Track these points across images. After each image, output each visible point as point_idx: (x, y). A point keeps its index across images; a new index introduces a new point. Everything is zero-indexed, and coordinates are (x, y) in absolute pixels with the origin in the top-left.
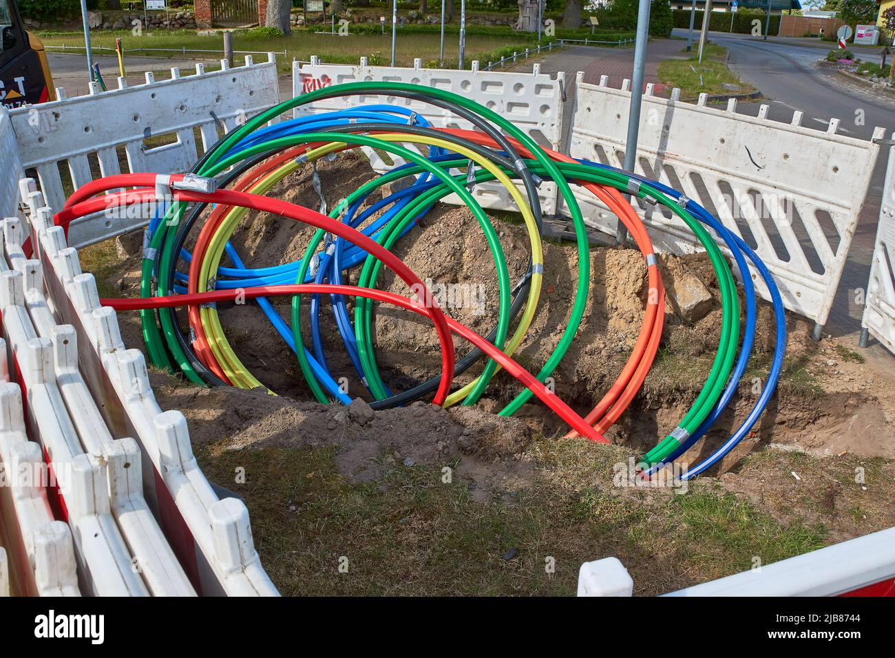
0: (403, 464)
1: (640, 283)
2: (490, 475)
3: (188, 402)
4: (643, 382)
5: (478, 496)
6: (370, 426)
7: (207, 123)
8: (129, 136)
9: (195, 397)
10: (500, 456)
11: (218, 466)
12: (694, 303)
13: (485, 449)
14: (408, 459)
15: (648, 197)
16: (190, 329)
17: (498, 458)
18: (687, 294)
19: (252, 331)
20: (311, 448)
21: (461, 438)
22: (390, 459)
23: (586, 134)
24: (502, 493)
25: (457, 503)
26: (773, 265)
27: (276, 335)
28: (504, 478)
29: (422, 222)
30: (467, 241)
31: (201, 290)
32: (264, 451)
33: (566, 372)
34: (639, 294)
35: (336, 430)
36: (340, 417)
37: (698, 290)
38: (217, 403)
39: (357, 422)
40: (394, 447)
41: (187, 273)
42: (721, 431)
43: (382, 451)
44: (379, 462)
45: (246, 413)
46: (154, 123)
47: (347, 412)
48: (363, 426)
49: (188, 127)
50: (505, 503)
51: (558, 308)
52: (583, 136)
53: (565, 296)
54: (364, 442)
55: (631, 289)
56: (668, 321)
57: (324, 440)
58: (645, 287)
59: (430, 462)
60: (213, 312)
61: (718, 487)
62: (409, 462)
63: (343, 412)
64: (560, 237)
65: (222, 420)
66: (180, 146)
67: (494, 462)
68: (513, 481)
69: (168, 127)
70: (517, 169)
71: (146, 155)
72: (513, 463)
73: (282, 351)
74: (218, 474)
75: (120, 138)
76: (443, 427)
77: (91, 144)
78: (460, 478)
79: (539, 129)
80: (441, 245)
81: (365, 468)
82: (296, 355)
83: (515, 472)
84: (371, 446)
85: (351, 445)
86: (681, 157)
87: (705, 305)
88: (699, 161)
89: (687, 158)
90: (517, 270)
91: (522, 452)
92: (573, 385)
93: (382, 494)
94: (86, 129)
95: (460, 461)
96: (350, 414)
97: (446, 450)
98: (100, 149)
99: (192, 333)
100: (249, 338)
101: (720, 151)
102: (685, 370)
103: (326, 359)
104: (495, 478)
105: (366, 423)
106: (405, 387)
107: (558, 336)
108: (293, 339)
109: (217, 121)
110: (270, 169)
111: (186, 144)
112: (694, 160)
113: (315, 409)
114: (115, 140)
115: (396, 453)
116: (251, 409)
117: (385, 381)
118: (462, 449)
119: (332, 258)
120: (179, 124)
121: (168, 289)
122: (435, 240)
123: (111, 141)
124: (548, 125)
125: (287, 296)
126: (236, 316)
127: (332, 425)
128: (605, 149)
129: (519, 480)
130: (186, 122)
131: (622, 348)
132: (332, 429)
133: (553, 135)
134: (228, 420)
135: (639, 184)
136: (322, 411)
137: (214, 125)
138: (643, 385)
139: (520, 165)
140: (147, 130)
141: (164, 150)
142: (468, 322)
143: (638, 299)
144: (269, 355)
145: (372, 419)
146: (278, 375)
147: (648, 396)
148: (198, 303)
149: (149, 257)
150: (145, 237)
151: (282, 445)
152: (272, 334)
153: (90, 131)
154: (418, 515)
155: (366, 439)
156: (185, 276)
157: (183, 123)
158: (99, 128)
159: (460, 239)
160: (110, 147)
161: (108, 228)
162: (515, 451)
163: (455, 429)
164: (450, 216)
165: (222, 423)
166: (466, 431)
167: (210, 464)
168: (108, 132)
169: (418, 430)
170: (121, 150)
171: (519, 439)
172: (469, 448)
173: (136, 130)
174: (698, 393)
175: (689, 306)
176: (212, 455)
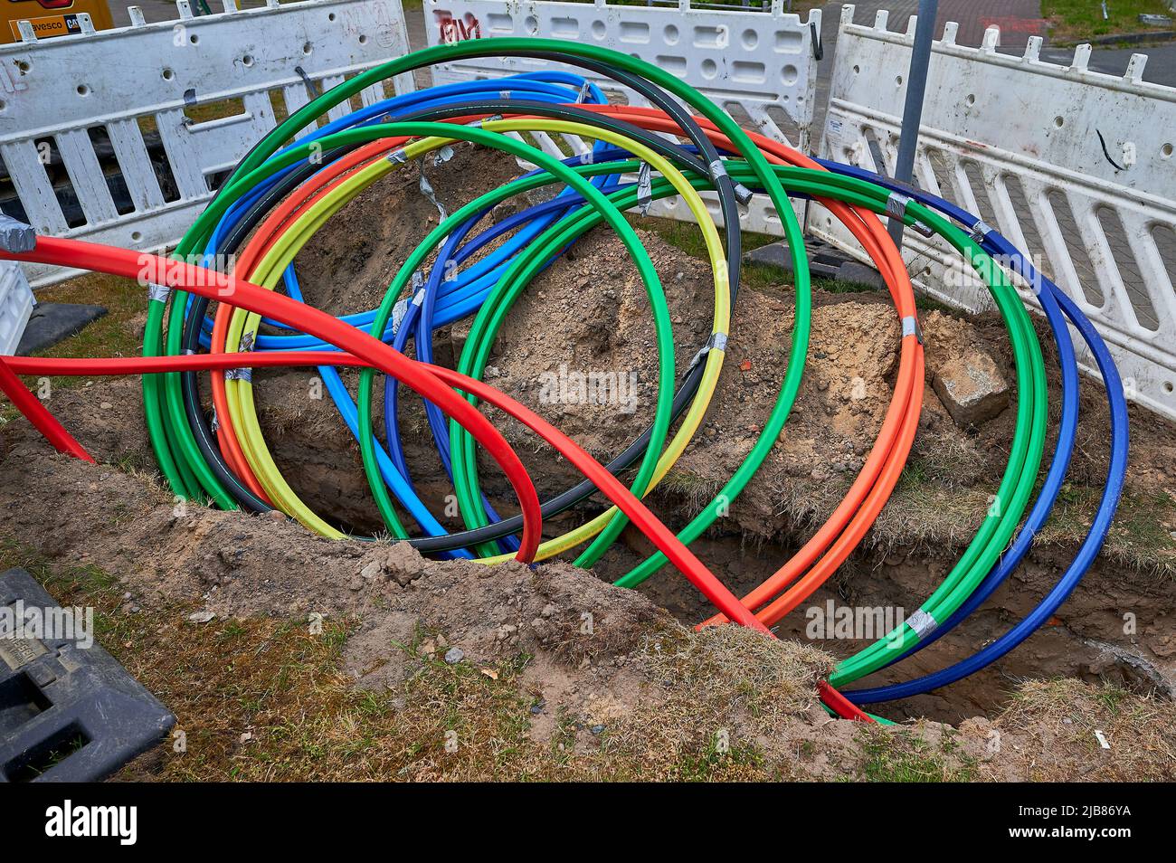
0: (444, 657)
1: (889, 361)
2: (568, 690)
3: (160, 533)
4: (873, 525)
5: (540, 727)
6: (414, 588)
7: (291, 85)
8: (159, 102)
10: (591, 657)
11: (167, 647)
12: (976, 396)
13: (568, 644)
14: (454, 650)
15: (919, 223)
16: (213, 408)
17: (586, 661)
18: (967, 381)
19: (309, 412)
21: (537, 622)
22: (429, 648)
23: (851, 111)
24: (579, 727)
27: (339, 420)
28: (591, 696)
29: (569, 252)
30: (629, 285)
31: (228, 350)
32: (246, 622)
33: (753, 500)
34: (885, 377)
35: (362, 592)
36: (371, 570)
37: (987, 375)
38: (197, 539)
39: (396, 580)
40: (440, 627)
42: (1002, 610)
43: (424, 632)
44: (412, 648)
45: (231, 559)
46: (201, 82)
47: (382, 563)
48: (403, 587)
49: (261, 91)
50: (578, 745)
51: (755, 396)
52: (846, 114)
53: (768, 377)
54: (399, 615)
55: (874, 368)
56: (925, 426)
57: (339, 608)
58: (896, 366)
59: (486, 657)
60: (245, 387)
62: (454, 655)
63: (377, 562)
65: (198, 568)
66: (249, 120)
67: (580, 667)
68: (604, 702)
69: (224, 89)
71: (192, 133)
72: (611, 670)
74: (161, 662)
75: (141, 105)
76: (519, 598)
77: (94, 113)
78: (522, 692)
79: (780, 104)
80: (591, 290)
81: (382, 663)
83: (611, 687)
84: (409, 621)
85: (377, 619)
86: (991, 148)
87: (994, 401)
88: (1019, 156)
89: (999, 151)
90: (697, 334)
91: (628, 651)
94: (81, 90)
95: (532, 659)
96: (388, 567)
97: (514, 638)
98: (108, 121)
99: (215, 415)
100: (303, 422)
101: (1054, 139)
102: (945, 509)
104: (577, 695)
105: (409, 583)
107: (747, 443)
109: (307, 82)
111: (258, 116)
112: (1010, 154)
113: (343, 553)
114: (133, 108)
115: (440, 637)
116: (240, 553)
118: (537, 639)
120: (244, 85)
122: (584, 281)
123: (127, 109)
124: (793, 97)
126: (288, 388)
127: (357, 583)
128: (878, 134)
129: (614, 702)
130: (257, 83)
131: (847, 464)
132: (355, 590)
134: (206, 569)
136: (354, 556)
137: (304, 88)
138: (871, 530)
139: (718, 168)
140: (190, 93)
141: (221, 126)
142: (614, 413)
143: (883, 385)
144: (334, 447)
145: (416, 577)
147: (880, 548)
148: (223, 368)
149: (157, 298)
151: (276, 614)
152: (336, 417)
153: (88, 93)
154: (432, 762)
155: (404, 609)
157: (252, 85)
158: (103, 88)
159: (617, 282)
160: (128, 119)
161: (137, 241)
162: (616, 648)
163: (534, 602)
164: (609, 245)
165: (196, 572)
166: (548, 610)
167: (156, 643)
168: (120, 96)
169: (480, 600)
170: (147, 123)
171: (628, 627)
172: (545, 640)
173: (169, 93)
174: (963, 549)
175: (968, 401)
176: (166, 627)
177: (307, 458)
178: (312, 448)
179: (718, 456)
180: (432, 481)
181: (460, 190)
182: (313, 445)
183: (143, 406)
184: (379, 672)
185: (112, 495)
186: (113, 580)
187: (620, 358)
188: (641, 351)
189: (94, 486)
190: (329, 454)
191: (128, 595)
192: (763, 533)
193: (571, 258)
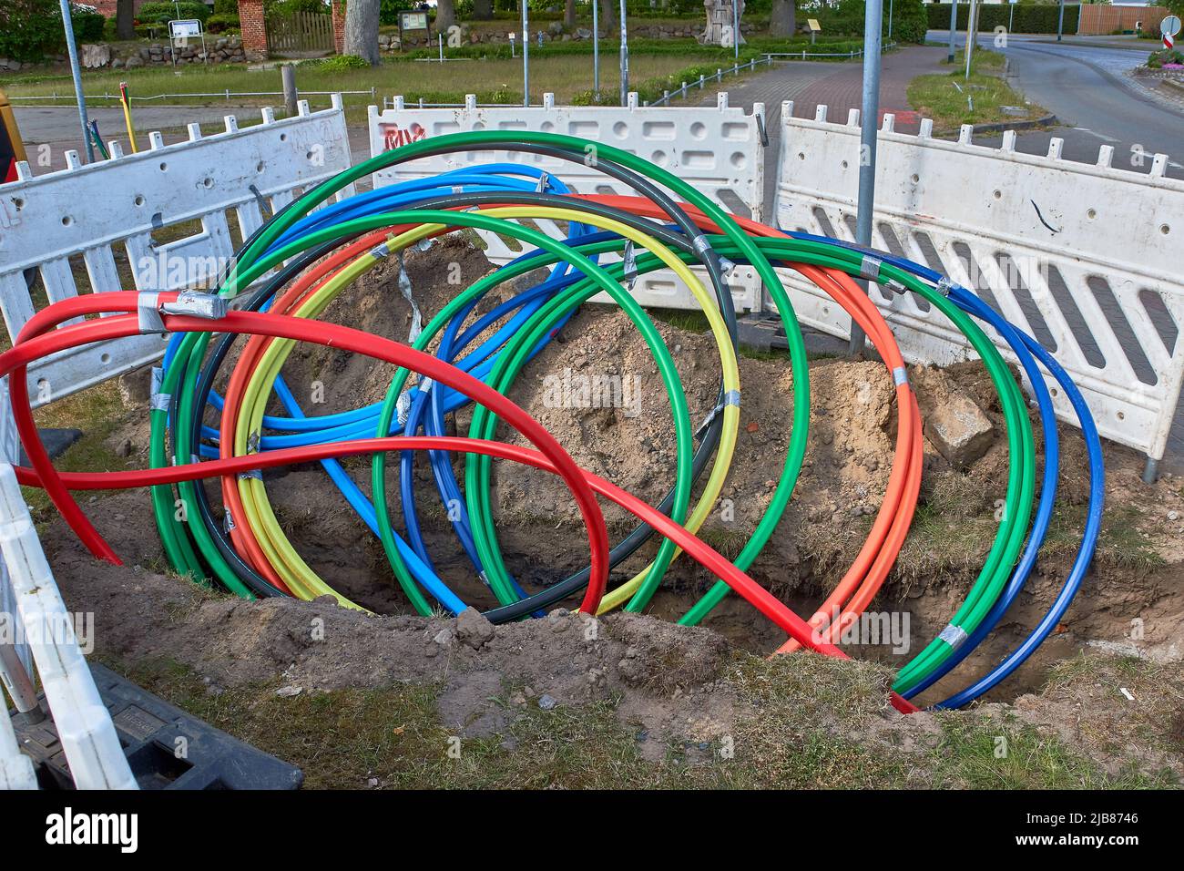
0: (538, 705)
1: (885, 411)
2: (668, 717)
3: (220, 623)
4: (896, 560)
5: (651, 750)
6: (488, 649)
7: (245, 203)
8: (130, 227)
9: (229, 616)
10: (682, 687)
11: (264, 721)
12: (966, 436)
13: (659, 678)
14: (546, 697)
15: (893, 282)
16: (225, 511)
17: (678, 691)
18: (956, 424)
19: (316, 509)
20: (401, 686)
21: (623, 663)
22: (520, 699)
23: (799, 193)
24: (687, 745)
25: (619, 763)
26: (1081, 374)
27: (351, 514)
28: (690, 720)
29: (560, 335)
30: (628, 361)
31: (238, 453)
32: (331, 694)
33: (780, 550)
34: (885, 427)
35: (438, 658)
36: (443, 637)
37: (972, 417)
38: (262, 624)
39: (469, 644)
40: (524, 681)
41: (219, 428)
42: (1014, 625)
43: (508, 687)
44: (503, 703)
46: (167, 206)
47: (453, 630)
48: (477, 650)
49: (218, 211)
50: (691, 759)
51: (766, 454)
52: (795, 196)
53: (775, 436)
54: (480, 674)
55: (872, 420)
56: (928, 466)
57: (420, 674)
58: (892, 415)
59: (577, 701)
60: (257, 484)
61: (1010, 719)
62: (547, 702)
63: (447, 630)
64: (769, 344)
65: (270, 650)
66: (207, 238)
67: (674, 697)
68: (703, 724)
69: (187, 211)
70: (696, 250)
72: (702, 696)
73: (361, 537)
75: (116, 231)
76: (596, 647)
77: (74, 242)
78: (623, 723)
79: (730, 188)
80: (590, 369)
81: (481, 715)
82: (381, 543)
83: (706, 711)
84: (492, 679)
85: (460, 679)
86: (939, 219)
87: (982, 439)
88: (965, 226)
89: (948, 222)
90: (702, 401)
91: (715, 679)
92: (793, 569)
93: (506, 754)
94: (65, 221)
95: (622, 697)
96: (458, 632)
97: (602, 682)
98: (86, 249)
99: (229, 517)
100: (312, 520)
101: (995, 209)
102: (957, 538)
103: (426, 546)
104: (676, 721)
105: (483, 645)
106: (545, 582)
107: (767, 497)
108: (376, 518)
109: (259, 198)
110: (337, 267)
111: (215, 234)
112: (958, 224)
113: (407, 626)
114: (109, 234)
115: (527, 689)
116: (312, 631)
117: (515, 576)
118: (625, 678)
119: (429, 396)
120: (203, 206)
121: (191, 453)
122: (581, 361)
123: (103, 236)
124: (743, 180)
125: (365, 455)
126: (293, 488)
127: (431, 650)
128: (828, 213)
129: (712, 722)
130: (215, 203)
131: (862, 510)
132: (432, 657)
133: (752, 196)
134: (279, 650)
135: (878, 263)
136: (418, 629)
137: (256, 205)
138: (895, 564)
139: (701, 244)
140: (157, 217)
141: (183, 246)
142: (633, 481)
143: (884, 436)
144: (344, 543)
145: (489, 639)
146: (358, 571)
147: (904, 580)
148: (235, 473)
149: (159, 407)
150: (154, 377)
151: (358, 684)
152: (346, 511)
153: (71, 224)
155: (484, 669)
156: (216, 432)
157: (210, 205)
158: (84, 218)
159: (616, 357)
160: (103, 245)
161: (106, 363)
162: (704, 678)
163: (614, 648)
164: (600, 326)
165: (270, 653)
166: (631, 651)
167: (251, 718)
168: (98, 224)
169: (559, 653)
170: (119, 248)
171: (711, 659)
172: (635, 677)
173: (139, 218)
174: (977, 572)
175: (960, 441)
176: (255, 703)
177: (315, 557)
178: (320, 546)
179: (743, 511)
180: (446, 569)
181: (434, 286)
182: (322, 542)
183: (153, 515)
184: (479, 723)
185: (158, 594)
186: (188, 668)
187: (629, 430)
188: (649, 421)
189: (138, 588)
190: (338, 551)
191: (207, 680)
192: (791, 582)
193: (562, 341)
